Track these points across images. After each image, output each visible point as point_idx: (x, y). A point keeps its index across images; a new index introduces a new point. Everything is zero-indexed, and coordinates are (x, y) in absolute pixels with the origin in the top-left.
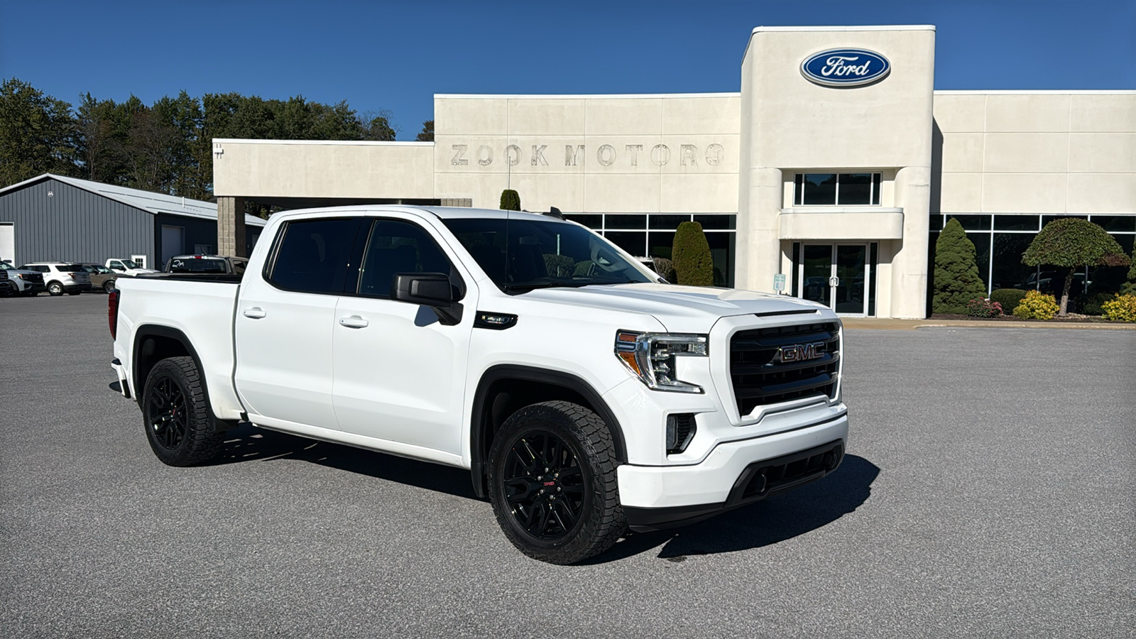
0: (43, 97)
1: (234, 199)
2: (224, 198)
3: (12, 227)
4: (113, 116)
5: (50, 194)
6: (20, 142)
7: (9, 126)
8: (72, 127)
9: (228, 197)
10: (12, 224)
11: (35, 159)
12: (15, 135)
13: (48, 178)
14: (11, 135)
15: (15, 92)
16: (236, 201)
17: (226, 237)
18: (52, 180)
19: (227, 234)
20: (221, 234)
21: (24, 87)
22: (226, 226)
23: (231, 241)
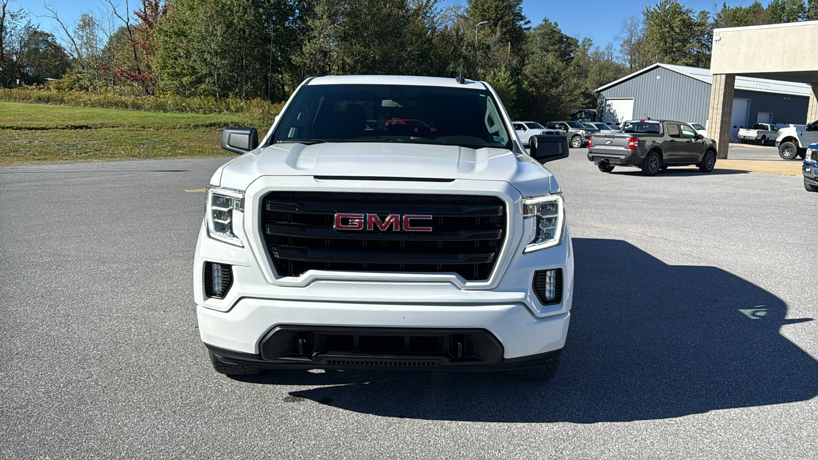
0: (684, 9)
1: (725, 76)
2: (718, 76)
3: (633, 101)
4: (738, 17)
5: (658, 77)
6: (666, 42)
7: (660, 32)
8: (703, 28)
9: (721, 74)
10: (632, 99)
11: (674, 53)
12: (663, 38)
13: (658, 67)
14: (661, 37)
15: (667, 8)
16: (726, 77)
17: (715, 106)
18: (660, 68)
19: (717, 103)
20: (713, 103)
21: (673, 4)
22: (717, 98)
23: (719, 109)
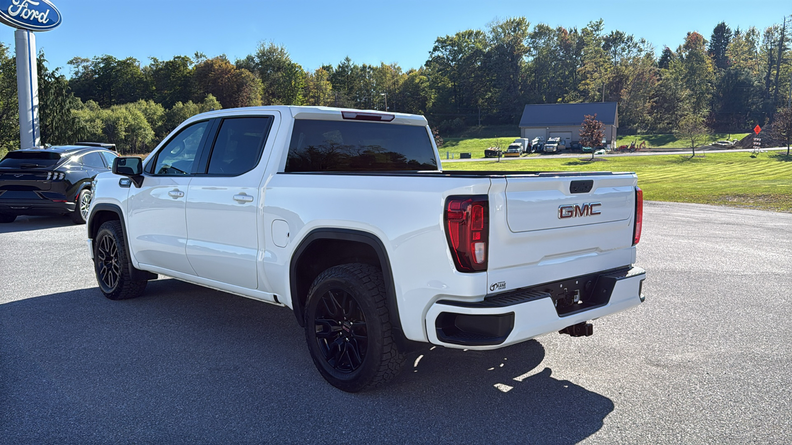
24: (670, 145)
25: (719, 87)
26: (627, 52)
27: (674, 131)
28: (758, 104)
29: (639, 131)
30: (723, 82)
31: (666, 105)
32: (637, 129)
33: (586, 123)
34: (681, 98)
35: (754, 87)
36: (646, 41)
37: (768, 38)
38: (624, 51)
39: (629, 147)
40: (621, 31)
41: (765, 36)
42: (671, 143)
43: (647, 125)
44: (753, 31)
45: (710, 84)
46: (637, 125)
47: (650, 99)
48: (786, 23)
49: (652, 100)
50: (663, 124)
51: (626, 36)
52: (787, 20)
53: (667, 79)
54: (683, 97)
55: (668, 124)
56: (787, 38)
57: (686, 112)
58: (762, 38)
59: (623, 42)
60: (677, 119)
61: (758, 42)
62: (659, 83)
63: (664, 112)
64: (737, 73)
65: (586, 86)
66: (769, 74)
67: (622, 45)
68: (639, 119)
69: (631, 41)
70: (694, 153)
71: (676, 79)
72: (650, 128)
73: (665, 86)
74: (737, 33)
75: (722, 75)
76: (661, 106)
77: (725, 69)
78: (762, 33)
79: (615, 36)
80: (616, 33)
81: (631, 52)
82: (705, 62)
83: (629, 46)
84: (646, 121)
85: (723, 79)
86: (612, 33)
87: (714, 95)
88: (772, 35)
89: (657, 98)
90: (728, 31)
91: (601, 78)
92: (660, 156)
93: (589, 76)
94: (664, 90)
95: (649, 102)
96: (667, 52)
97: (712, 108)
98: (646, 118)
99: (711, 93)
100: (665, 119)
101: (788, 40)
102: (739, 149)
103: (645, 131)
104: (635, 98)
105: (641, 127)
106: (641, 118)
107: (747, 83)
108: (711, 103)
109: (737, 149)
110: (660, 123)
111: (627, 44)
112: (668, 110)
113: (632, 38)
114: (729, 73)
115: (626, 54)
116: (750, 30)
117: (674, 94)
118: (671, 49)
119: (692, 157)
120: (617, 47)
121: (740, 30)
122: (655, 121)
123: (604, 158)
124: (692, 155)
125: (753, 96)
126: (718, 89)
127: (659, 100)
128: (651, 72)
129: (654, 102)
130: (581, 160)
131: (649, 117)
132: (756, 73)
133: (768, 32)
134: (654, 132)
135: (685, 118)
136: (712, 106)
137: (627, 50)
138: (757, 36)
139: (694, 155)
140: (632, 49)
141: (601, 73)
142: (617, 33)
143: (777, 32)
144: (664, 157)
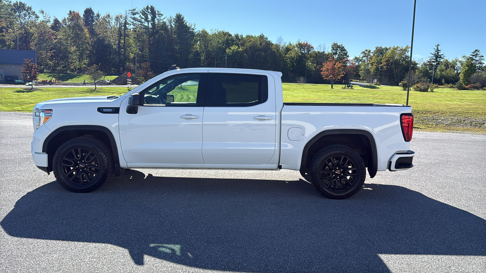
24: (70, 81)
25: (93, 46)
26: (28, 17)
27: (68, 72)
28: (116, 59)
29: (45, 71)
30: (96, 44)
31: (61, 55)
32: (43, 70)
33: (26, 64)
34: (70, 51)
35: (113, 49)
36: (45, 12)
37: (117, 21)
38: (26, 16)
39: (48, 81)
40: (23, 2)
41: (115, 20)
42: (70, 80)
43: (50, 67)
44: (109, 15)
45: (88, 45)
46: (43, 67)
47: (51, 50)
48: (127, 14)
49: (52, 51)
50: (60, 67)
51: (27, 6)
52: (127, 13)
53: (61, 39)
54: (72, 51)
55: (63, 67)
56: (128, 23)
57: (74, 61)
58: (114, 21)
59: (25, 10)
60: (69, 65)
61: (111, 23)
62: (56, 41)
63: (60, 60)
64: (103, 40)
65: (3, 37)
66: (119, 42)
67: (24, 12)
68: (44, 63)
69: (31, 10)
70: (96, 87)
71: (67, 39)
72: (52, 69)
73: (59, 43)
74: (98, 15)
75: (94, 40)
76: (57, 56)
77: (96, 37)
78: (114, 18)
79: (19, 5)
80: (19, 3)
81: (31, 17)
82: (84, 31)
83: (29, 13)
84: (49, 64)
85: (95, 42)
86: (17, 2)
87: (90, 52)
88: (119, 19)
89: (55, 50)
90: (93, 13)
91: (14, 32)
92: (75, 88)
93: (4, 30)
94: (59, 45)
95: (50, 52)
96: (56, 21)
97: (90, 59)
98: (49, 63)
99: (89, 50)
100: (62, 64)
101: (128, 24)
102: (114, 85)
103: (49, 71)
104: (40, 48)
105: (46, 69)
106: (45, 63)
107: (109, 46)
108: (89, 57)
109: (112, 85)
110: (58, 66)
111: (28, 11)
112: (62, 59)
113: (31, 8)
114: (98, 39)
115: (28, 18)
116: (107, 15)
117: (66, 49)
118: (58, 19)
119: (95, 89)
120: (21, 13)
121: (99, 14)
122: (55, 64)
123: (40, 88)
124: (95, 88)
125: (113, 54)
126: (93, 48)
127: (56, 51)
128: (49, 33)
129: (53, 52)
130: (24, 89)
131: (51, 62)
132: (113, 41)
133: (117, 18)
134: (56, 72)
135: (74, 65)
136: (90, 58)
137: (28, 16)
138: (111, 19)
139: (96, 88)
140: (32, 16)
141: (14, 29)
142: (21, 3)
143: (122, 18)
144: (78, 89)
